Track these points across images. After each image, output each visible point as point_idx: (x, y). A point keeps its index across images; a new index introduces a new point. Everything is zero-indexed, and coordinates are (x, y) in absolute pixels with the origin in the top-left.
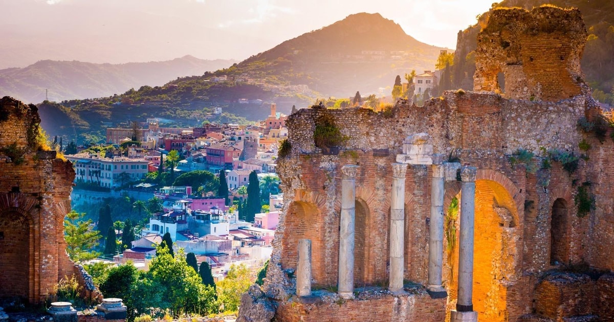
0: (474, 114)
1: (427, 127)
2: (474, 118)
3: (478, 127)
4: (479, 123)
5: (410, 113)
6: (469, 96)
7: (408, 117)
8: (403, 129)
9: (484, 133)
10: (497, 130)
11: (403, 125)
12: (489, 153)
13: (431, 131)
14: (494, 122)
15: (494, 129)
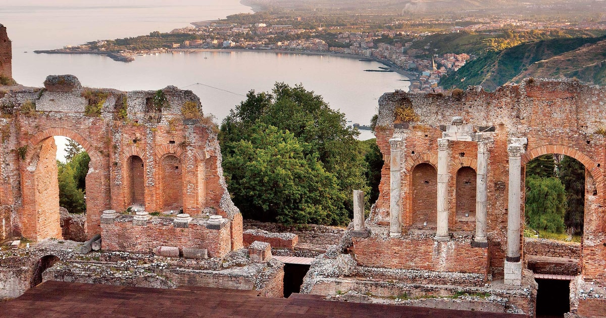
0: (544, 99)
1: (496, 108)
2: (544, 101)
3: (549, 109)
4: (550, 106)
5: (478, 97)
6: (538, 84)
7: (476, 101)
8: (470, 110)
9: (555, 114)
10: (571, 112)
11: (470, 107)
12: (560, 131)
13: (500, 112)
14: (567, 105)
15: (567, 111)
